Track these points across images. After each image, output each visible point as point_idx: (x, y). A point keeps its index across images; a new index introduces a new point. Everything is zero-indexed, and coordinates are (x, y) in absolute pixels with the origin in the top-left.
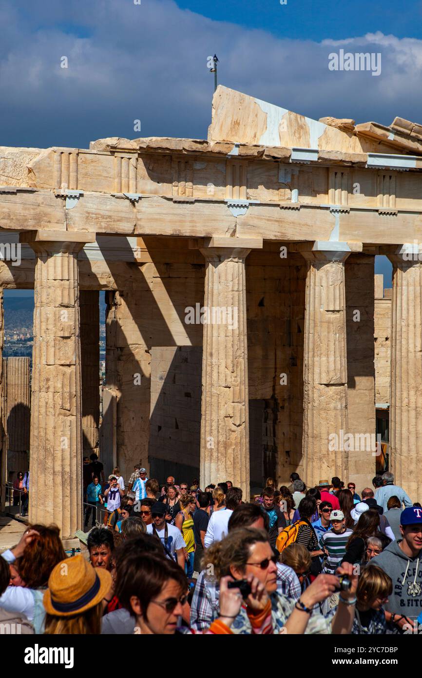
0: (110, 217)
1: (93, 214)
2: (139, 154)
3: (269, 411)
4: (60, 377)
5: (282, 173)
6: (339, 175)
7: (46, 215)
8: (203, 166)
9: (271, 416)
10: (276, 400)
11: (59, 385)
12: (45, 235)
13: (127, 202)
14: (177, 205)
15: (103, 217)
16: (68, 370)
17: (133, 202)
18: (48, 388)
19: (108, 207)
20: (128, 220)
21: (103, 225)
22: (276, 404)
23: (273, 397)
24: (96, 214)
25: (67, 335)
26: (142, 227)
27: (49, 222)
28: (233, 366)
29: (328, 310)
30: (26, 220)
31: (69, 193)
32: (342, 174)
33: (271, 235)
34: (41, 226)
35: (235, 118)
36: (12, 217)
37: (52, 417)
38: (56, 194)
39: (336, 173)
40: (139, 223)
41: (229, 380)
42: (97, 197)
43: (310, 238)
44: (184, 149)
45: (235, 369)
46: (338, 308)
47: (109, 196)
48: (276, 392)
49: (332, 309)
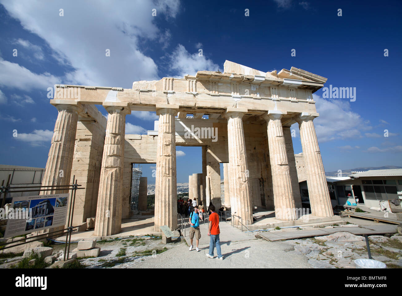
0: (185, 100)
1: (178, 99)
2: (196, 80)
3: (261, 183)
4: (164, 161)
5: (252, 87)
6: (274, 89)
7: (159, 99)
8: (222, 85)
9: (262, 184)
10: (263, 179)
11: (164, 164)
12: (158, 106)
13: (192, 95)
14: (213, 97)
15: (182, 100)
16: (168, 158)
17: (195, 95)
18: (160, 165)
19: (185, 97)
20: (193, 101)
21: (182, 103)
22: (263, 180)
23: (262, 178)
24: (180, 99)
25: (168, 144)
26: (198, 104)
27: (161, 102)
28: (240, 157)
29: (277, 136)
30: (151, 101)
31: (169, 91)
32: (275, 88)
33: (251, 108)
34: (157, 103)
35: (233, 70)
36: (146, 100)
37: (161, 177)
38: (164, 92)
39: (273, 88)
40: (197, 102)
41: (239, 163)
42: (180, 94)
43: (266, 110)
44: (212, 75)
45: (241, 158)
46: (281, 135)
47: (185, 93)
48: (263, 176)
49: (279, 136)
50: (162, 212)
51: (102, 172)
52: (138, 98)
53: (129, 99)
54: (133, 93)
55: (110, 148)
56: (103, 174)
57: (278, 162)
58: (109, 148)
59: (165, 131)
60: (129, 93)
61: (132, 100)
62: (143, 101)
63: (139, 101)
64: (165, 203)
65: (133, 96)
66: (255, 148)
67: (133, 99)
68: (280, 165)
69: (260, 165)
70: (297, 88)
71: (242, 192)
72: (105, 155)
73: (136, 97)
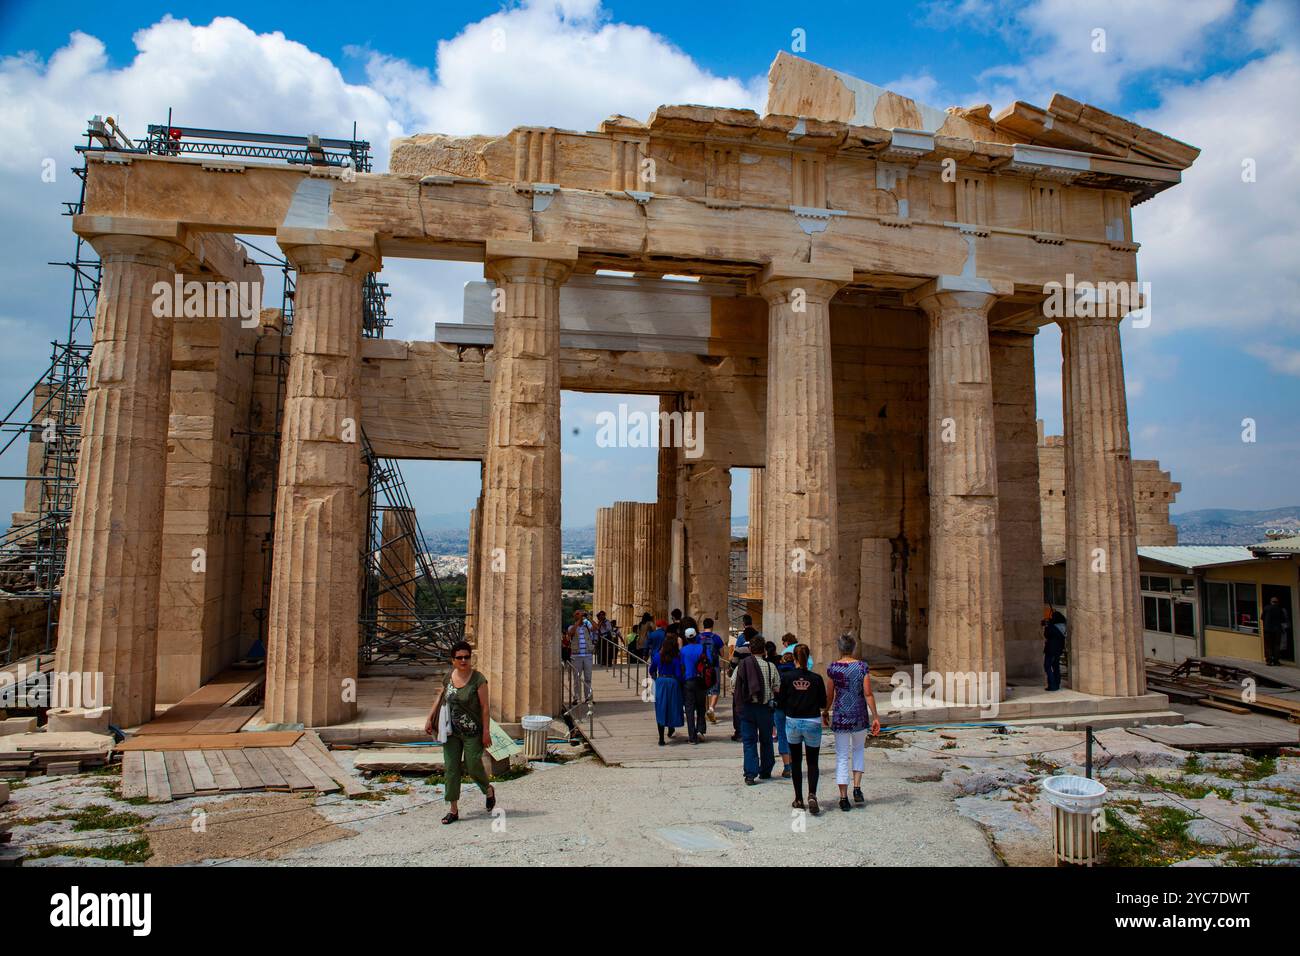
0: (603, 225)
1: (575, 219)
2: (651, 138)
3: (897, 556)
4: (518, 465)
5: (881, 176)
6: (971, 183)
7: (499, 219)
8: (755, 160)
9: (900, 562)
10: (905, 540)
11: (516, 477)
12: (496, 246)
13: (632, 206)
14: (711, 213)
15: (592, 225)
16: (531, 457)
17: (641, 207)
18: (500, 482)
19: (601, 211)
20: (633, 230)
21: (592, 236)
22: (906, 546)
23: (901, 536)
24: (581, 220)
25: (530, 400)
26: (655, 242)
27: (505, 229)
28: (809, 461)
29: (964, 383)
30: (468, 225)
31: (538, 187)
32: (976, 182)
33: (867, 264)
34: (491, 234)
35: (805, 96)
36: (446, 220)
37: (504, 528)
38: (517, 189)
39: (966, 181)
40: (651, 235)
41: (803, 482)
42: (584, 196)
43: (930, 272)
44: (716, 121)
45: (812, 465)
46: (978, 379)
47: (602, 195)
48: (905, 530)
49: (969, 380)
50: (506, 654)
51: (286, 503)
52: (414, 212)
53: (379, 218)
54: (392, 192)
55: (312, 411)
56: (290, 511)
57: (956, 487)
58: (308, 413)
59: (520, 349)
60: (378, 192)
61: (393, 220)
62: (435, 226)
63: (420, 226)
64: (518, 621)
65: (396, 202)
66: (882, 414)
67: (394, 215)
68: (963, 497)
69: (898, 481)
70: (1068, 181)
71: (805, 594)
72: (291, 439)
73: (405, 206)
